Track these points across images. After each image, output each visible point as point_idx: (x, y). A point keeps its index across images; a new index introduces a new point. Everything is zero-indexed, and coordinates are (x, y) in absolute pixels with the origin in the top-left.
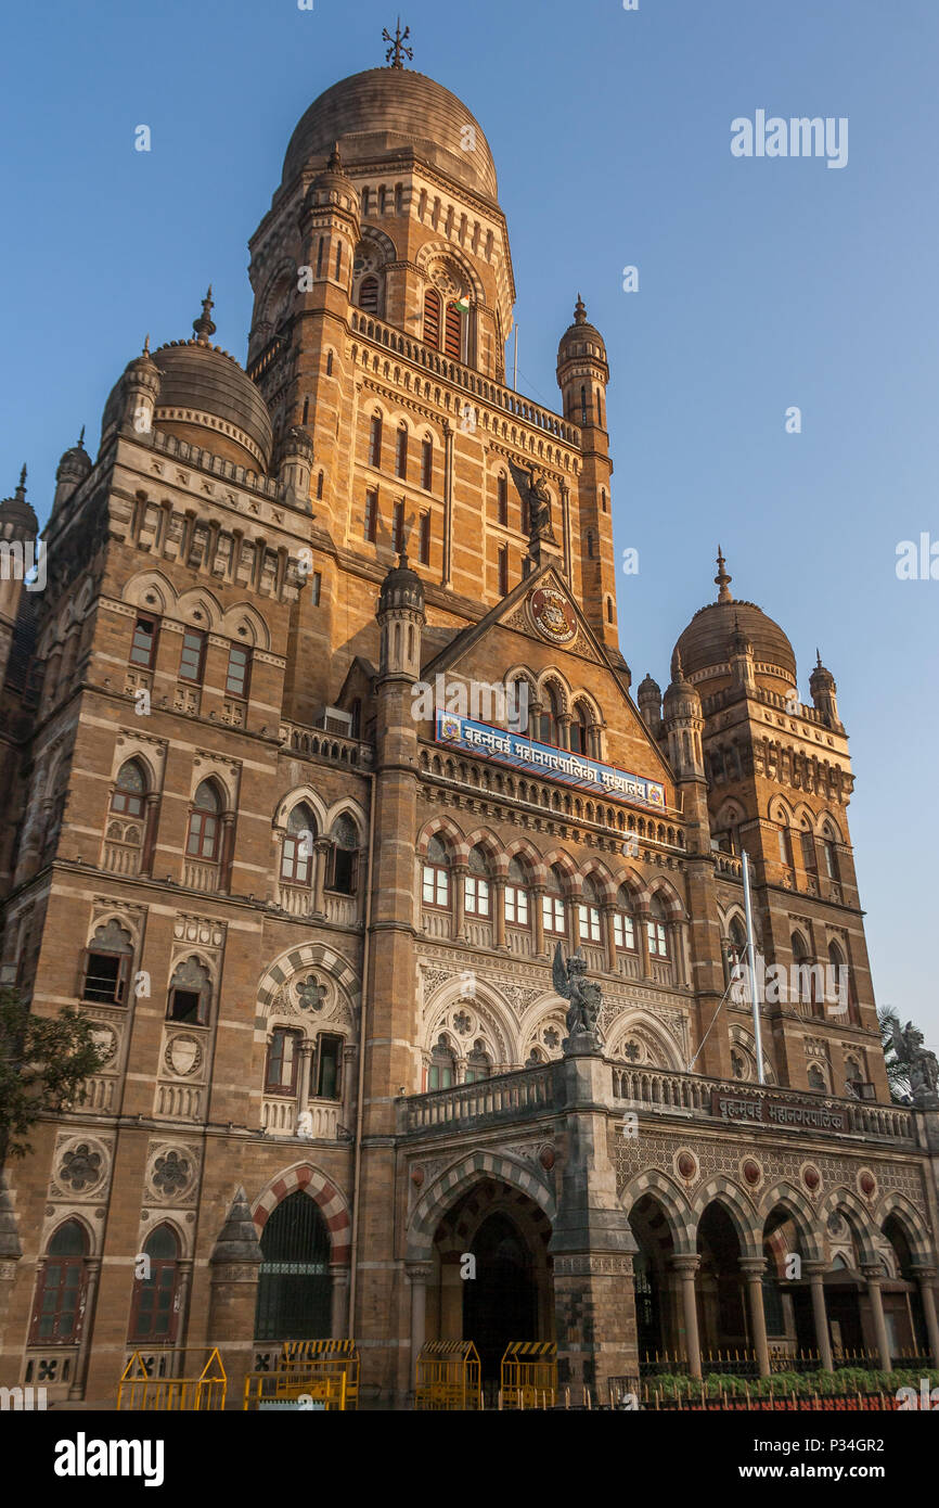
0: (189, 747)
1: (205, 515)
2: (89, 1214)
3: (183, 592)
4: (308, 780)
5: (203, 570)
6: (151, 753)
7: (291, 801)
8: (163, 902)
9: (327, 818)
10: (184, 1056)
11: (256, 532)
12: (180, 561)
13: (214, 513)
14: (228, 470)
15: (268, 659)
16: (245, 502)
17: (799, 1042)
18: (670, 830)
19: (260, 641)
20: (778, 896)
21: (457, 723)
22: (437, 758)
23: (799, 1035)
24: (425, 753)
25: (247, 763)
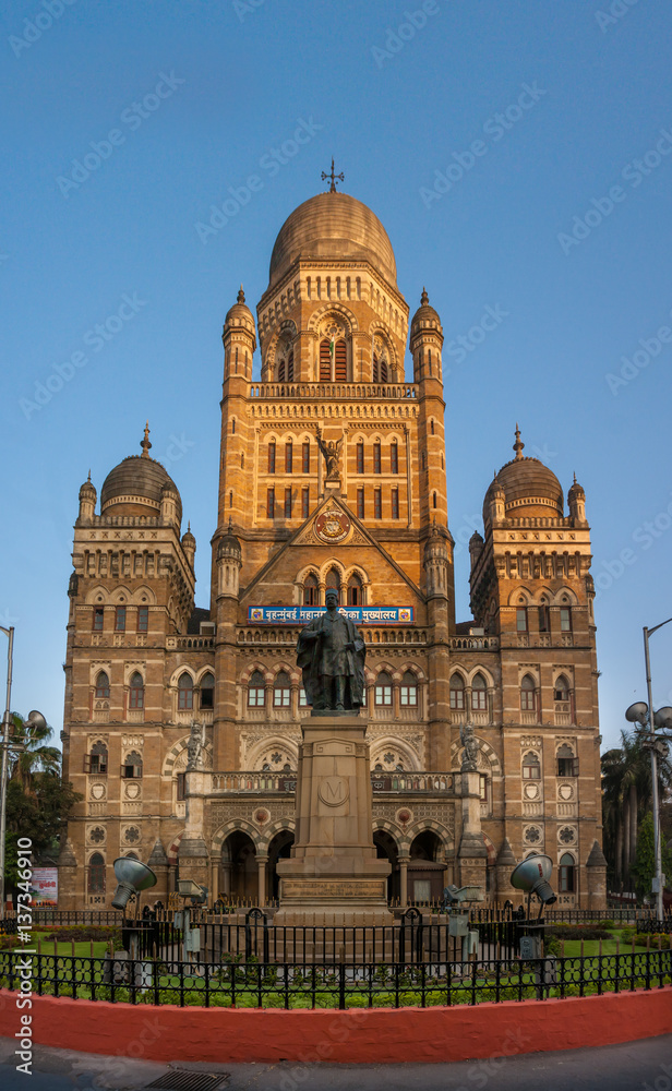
0: (121, 661)
1: (116, 550)
2: (101, 851)
3: (112, 591)
4: (185, 661)
5: (121, 576)
6: (106, 668)
7: (177, 673)
8: (115, 731)
9: (196, 677)
10: (133, 791)
11: (143, 547)
12: (109, 576)
13: (121, 547)
14: (131, 521)
15: (156, 609)
16: (136, 534)
17: (516, 739)
18: (416, 633)
19: (151, 601)
20: (511, 653)
21: (261, 610)
22: (249, 633)
23: (518, 735)
24: (242, 632)
25: (148, 662)
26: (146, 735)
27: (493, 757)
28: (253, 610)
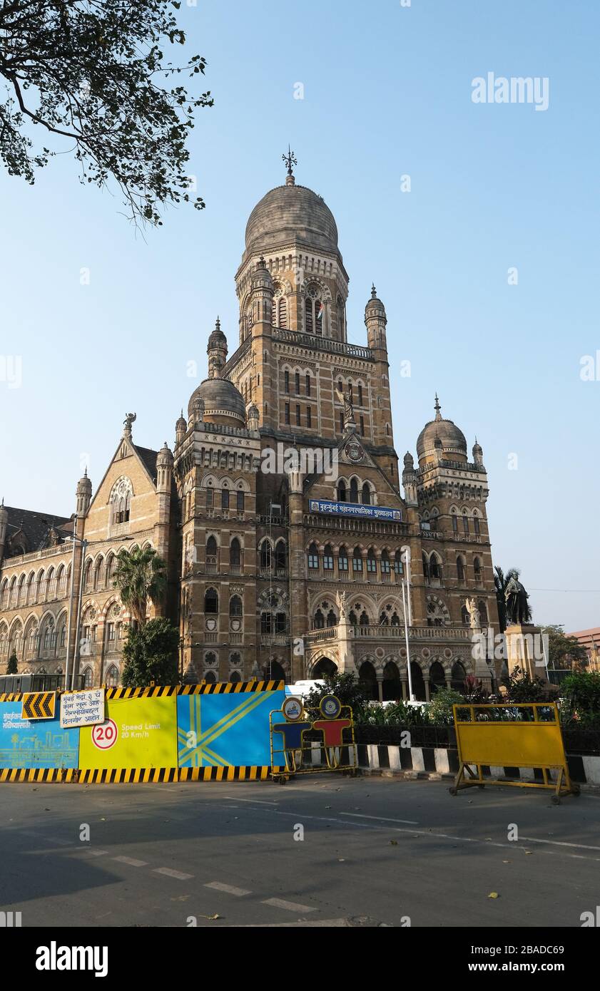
0: (226, 530)
1: (224, 450)
2: (214, 671)
3: (219, 479)
4: (267, 533)
5: (226, 469)
6: (216, 534)
8: (225, 581)
9: (275, 544)
10: (236, 625)
11: (241, 451)
12: (218, 468)
13: (228, 449)
14: (231, 430)
15: (250, 495)
16: (236, 440)
17: (458, 598)
18: (403, 527)
19: (246, 488)
20: (451, 544)
21: (317, 503)
22: (310, 518)
23: (458, 595)
24: (306, 517)
25: (246, 532)
26: (247, 584)
27: (445, 608)
28: (313, 503)
